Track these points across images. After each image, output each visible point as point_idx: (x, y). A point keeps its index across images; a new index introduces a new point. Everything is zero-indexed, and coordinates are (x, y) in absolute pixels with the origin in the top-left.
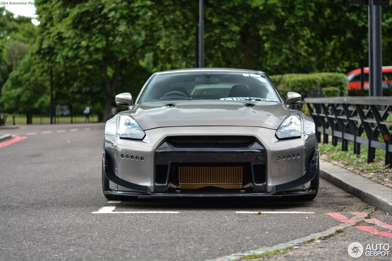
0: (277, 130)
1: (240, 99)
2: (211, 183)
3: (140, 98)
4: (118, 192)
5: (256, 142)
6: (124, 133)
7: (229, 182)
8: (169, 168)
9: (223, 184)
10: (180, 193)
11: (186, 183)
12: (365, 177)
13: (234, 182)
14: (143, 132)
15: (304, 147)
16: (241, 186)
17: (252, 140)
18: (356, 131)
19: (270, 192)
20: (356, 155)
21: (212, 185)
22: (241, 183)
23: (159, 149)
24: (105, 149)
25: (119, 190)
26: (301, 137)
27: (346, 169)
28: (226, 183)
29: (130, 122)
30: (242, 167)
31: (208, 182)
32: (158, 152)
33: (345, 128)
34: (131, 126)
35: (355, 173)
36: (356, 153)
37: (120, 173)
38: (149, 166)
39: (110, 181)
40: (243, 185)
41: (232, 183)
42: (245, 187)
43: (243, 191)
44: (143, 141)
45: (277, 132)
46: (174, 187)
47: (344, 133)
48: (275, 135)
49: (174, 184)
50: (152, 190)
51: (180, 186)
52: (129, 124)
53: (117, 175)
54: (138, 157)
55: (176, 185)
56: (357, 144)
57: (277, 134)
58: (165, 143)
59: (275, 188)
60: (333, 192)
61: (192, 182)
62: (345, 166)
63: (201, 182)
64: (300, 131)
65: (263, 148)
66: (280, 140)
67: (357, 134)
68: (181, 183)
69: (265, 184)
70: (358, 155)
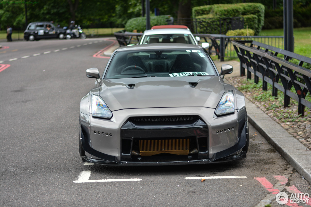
0: (216, 109)
1: (185, 74)
2: (164, 150)
3: (105, 74)
4: (93, 160)
5: (200, 120)
6: (95, 112)
7: (179, 149)
8: (132, 142)
9: (174, 151)
10: (141, 161)
11: (145, 151)
12: (282, 127)
13: (183, 149)
14: (111, 113)
15: (237, 121)
16: (188, 152)
17: (196, 118)
18: (274, 78)
19: (211, 159)
20: (274, 97)
21: (165, 152)
22: (188, 150)
23: (124, 127)
24: (81, 125)
25: (93, 158)
26: (235, 113)
27: (267, 114)
28: (177, 150)
29: (99, 103)
30: (189, 139)
31: (162, 149)
32: (123, 129)
33: (265, 72)
34: (101, 107)
35: (275, 120)
36: (274, 96)
37: (93, 144)
38: (117, 141)
39: (85, 151)
40: (190, 151)
41: (181, 150)
42: (192, 152)
43: (190, 157)
44: (111, 120)
45: (216, 110)
46: (136, 154)
47: (264, 76)
48: (215, 113)
49: (136, 152)
50: (119, 159)
51: (141, 153)
52: (99, 105)
53: (91, 147)
54: (107, 133)
55: (137, 152)
56: (275, 89)
57: (215, 112)
58: (129, 122)
59: (215, 155)
60: (259, 144)
61: (150, 150)
62: (266, 111)
63: (157, 150)
64: (234, 107)
65: (205, 124)
66: (218, 116)
67: (275, 80)
68: (141, 151)
69: (207, 152)
70: (276, 97)
